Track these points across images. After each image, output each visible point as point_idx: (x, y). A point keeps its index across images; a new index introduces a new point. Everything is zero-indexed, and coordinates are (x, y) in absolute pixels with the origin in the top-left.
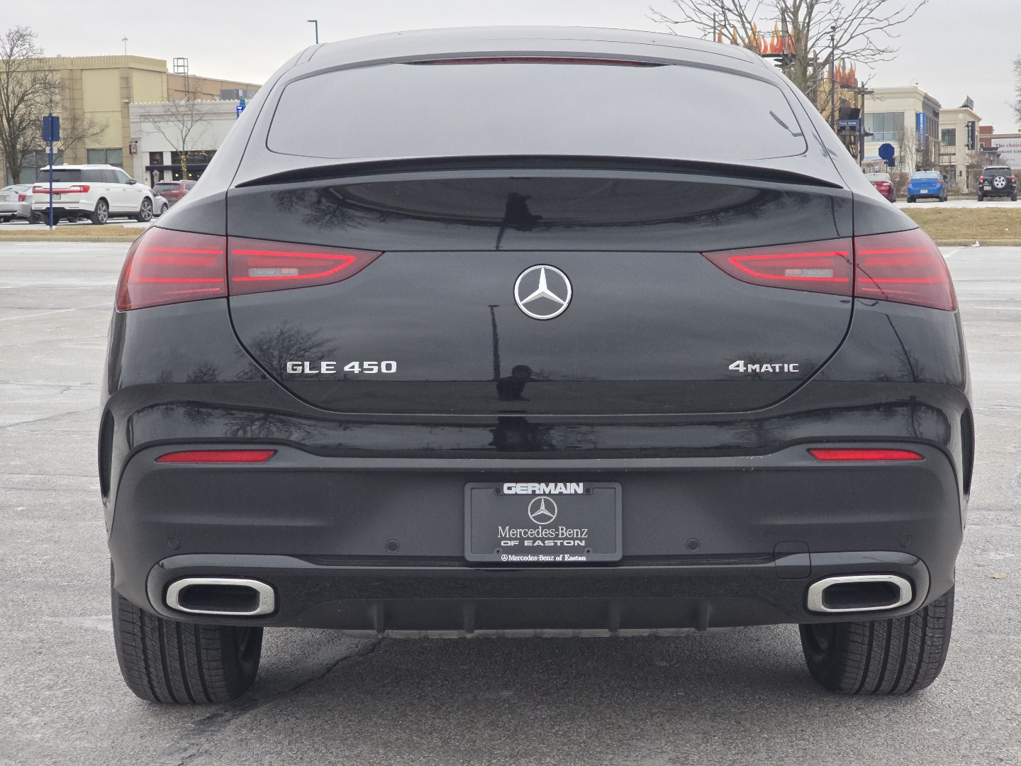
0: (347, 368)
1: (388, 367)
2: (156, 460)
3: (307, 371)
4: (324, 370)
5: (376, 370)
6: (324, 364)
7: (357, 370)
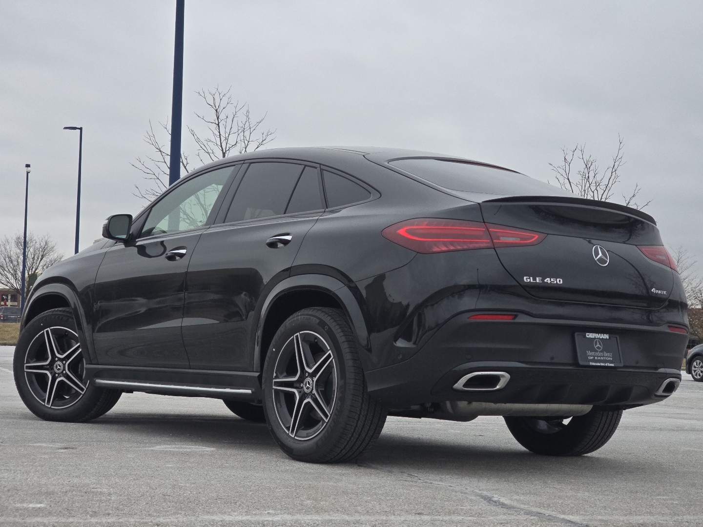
0: (546, 281)
1: (560, 281)
2: (468, 318)
3: (532, 281)
4: (538, 281)
5: (555, 282)
6: (537, 278)
7: (549, 282)
